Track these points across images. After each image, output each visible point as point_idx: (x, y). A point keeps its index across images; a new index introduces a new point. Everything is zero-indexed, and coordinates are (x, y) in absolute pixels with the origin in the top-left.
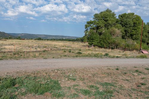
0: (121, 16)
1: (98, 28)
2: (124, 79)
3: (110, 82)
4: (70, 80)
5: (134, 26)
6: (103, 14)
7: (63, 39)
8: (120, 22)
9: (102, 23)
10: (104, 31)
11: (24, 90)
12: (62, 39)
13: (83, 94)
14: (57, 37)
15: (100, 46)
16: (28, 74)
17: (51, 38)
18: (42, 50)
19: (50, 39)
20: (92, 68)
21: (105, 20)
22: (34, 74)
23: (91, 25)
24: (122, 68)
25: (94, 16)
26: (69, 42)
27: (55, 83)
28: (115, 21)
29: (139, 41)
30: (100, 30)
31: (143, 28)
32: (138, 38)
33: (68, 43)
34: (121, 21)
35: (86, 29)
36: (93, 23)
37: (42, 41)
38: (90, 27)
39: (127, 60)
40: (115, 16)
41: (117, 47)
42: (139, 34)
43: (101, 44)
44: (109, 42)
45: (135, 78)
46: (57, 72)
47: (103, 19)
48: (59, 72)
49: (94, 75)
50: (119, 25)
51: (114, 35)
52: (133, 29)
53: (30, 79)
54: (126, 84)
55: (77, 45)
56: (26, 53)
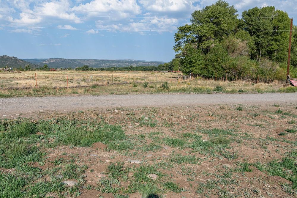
0: (248, 15)
1: (200, 39)
2: (252, 124)
3: (225, 128)
4: (145, 127)
5: (275, 33)
6: (210, 11)
7: (132, 67)
8: (245, 26)
9: (208, 30)
10: (213, 45)
11: (52, 139)
12: (129, 67)
13: (169, 145)
14: (121, 64)
15: (207, 75)
16: (62, 116)
17: (108, 65)
18: (90, 84)
19: (107, 68)
20: (188, 107)
21: (214, 23)
22: (73, 116)
23: (188, 34)
24: (250, 107)
25: (193, 16)
26: (143, 71)
27: (114, 129)
28: (236, 25)
29: (285, 64)
30: (205, 44)
31: (294, 37)
32: (282, 56)
33: (141, 74)
34: (247, 23)
35: (177, 43)
36: (190, 30)
37: (90, 72)
38: (185, 38)
39: (259, 95)
40: (236, 14)
41: (239, 76)
42: (286, 50)
43: (208, 71)
44: (224, 66)
45: (276, 122)
46: (118, 113)
47: (212, 21)
48: (122, 113)
49: (192, 118)
50: (243, 32)
51: (233, 52)
52: (272, 40)
53: (64, 124)
54: (255, 131)
55: (160, 77)
56: (59, 90)
